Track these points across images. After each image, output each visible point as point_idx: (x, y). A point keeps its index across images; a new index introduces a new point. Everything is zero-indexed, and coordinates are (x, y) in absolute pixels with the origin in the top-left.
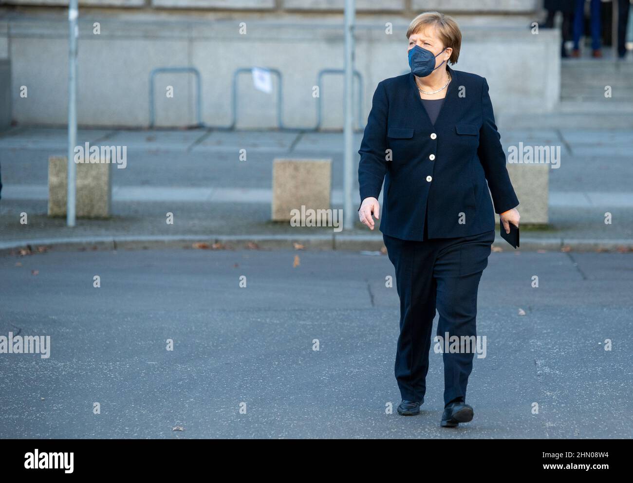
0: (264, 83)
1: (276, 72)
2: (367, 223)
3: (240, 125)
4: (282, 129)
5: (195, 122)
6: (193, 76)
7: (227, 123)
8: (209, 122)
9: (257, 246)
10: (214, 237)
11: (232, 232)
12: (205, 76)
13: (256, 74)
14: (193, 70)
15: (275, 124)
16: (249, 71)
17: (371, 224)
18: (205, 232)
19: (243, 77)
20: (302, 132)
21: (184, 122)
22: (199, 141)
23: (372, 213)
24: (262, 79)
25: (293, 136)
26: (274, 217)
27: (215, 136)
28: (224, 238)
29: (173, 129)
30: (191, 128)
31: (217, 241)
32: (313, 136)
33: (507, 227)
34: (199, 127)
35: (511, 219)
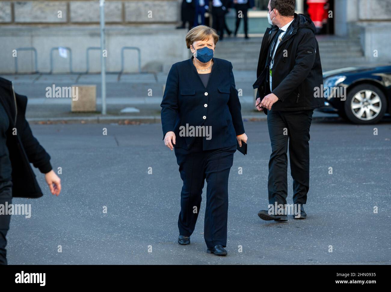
0: (64, 54)
1: (69, 49)
2: (169, 146)
3: (55, 71)
4: (72, 73)
5: (34, 70)
6: (33, 52)
7: (48, 71)
8: (41, 70)
9: (66, 122)
10: (47, 119)
11: (55, 116)
12: (39, 51)
13: (60, 50)
14: (33, 49)
15: (69, 71)
16: (57, 49)
17: (171, 147)
18: (44, 116)
19: (55, 52)
20: (80, 74)
21: (30, 71)
22: (37, 79)
23: (172, 141)
24: (63, 52)
25: (77, 76)
26: (73, 110)
27: (44, 77)
28: (52, 119)
29: (25, 74)
30: (33, 73)
31: (49, 121)
32: (86, 76)
33: (240, 143)
34: (37, 73)
35: (242, 139)
